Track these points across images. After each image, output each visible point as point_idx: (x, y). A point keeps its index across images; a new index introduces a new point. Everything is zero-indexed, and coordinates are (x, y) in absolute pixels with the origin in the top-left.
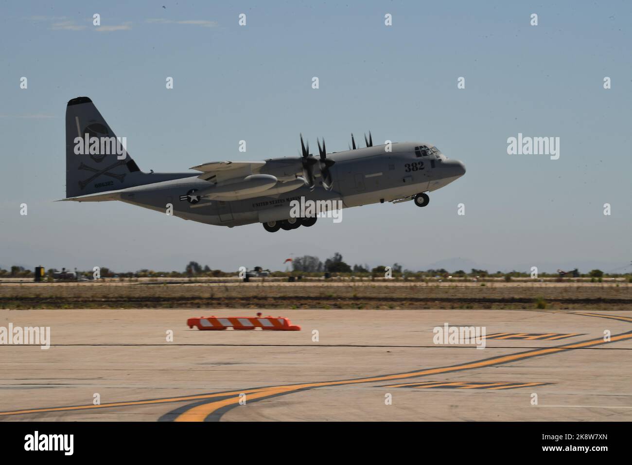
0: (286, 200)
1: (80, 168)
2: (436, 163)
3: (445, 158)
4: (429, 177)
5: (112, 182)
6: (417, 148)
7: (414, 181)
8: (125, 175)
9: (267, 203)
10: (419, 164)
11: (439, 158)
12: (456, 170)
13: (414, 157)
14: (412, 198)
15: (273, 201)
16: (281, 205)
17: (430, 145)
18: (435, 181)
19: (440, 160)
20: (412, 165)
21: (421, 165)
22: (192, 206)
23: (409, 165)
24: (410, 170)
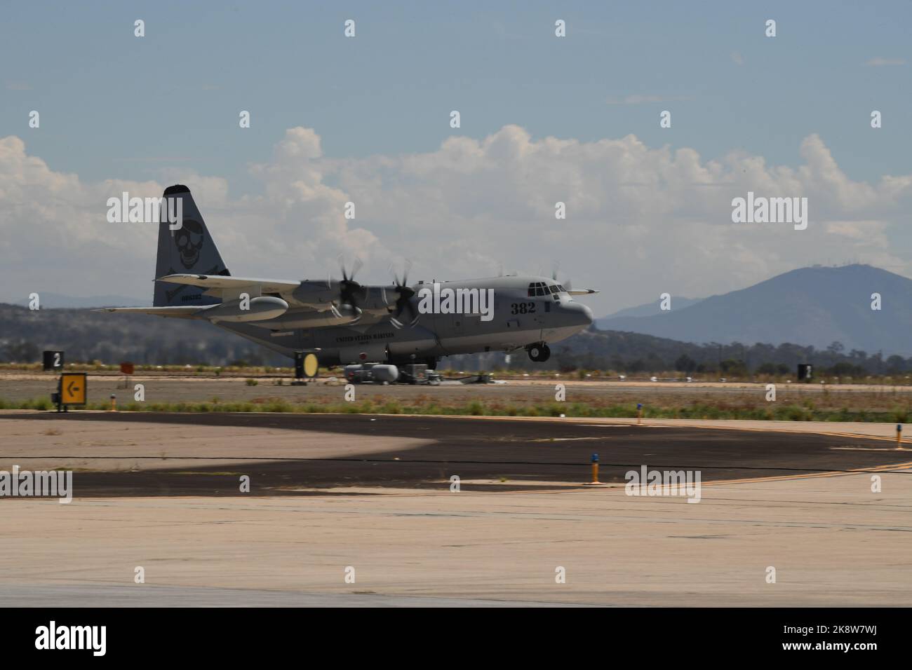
0: (372, 336)
2: (553, 307)
3: (565, 300)
4: (541, 324)
5: (200, 295)
6: (532, 285)
7: (520, 326)
9: (352, 339)
10: (529, 305)
11: (558, 301)
12: (577, 318)
13: (525, 295)
14: (527, 349)
15: (359, 337)
16: (367, 343)
17: (550, 282)
18: (548, 330)
19: (559, 303)
20: (521, 306)
21: (531, 307)
23: (517, 306)
24: (517, 312)
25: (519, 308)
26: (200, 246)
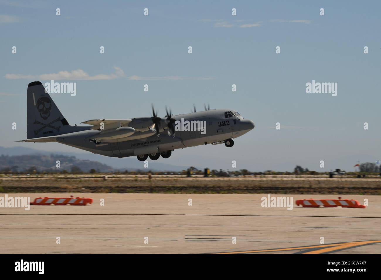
0: (150, 142)
1: (35, 123)
2: (237, 122)
3: (242, 118)
4: (233, 130)
5: (53, 131)
6: (226, 113)
7: (223, 132)
8: (60, 127)
9: (139, 144)
10: (227, 122)
11: (239, 119)
12: (248, 126)
13: (224, 118)
14: (224, 142)
15: (143, 143)
16: (147, 145)
17: (234, 111)
18: (236, 132)
19: (239, 120)
20: (223, 122)
21: (227, 123)
22: (97, 146)
23: (221, 123)
24: (221, 125)
25: (222, 124)
26: (50, 108)
